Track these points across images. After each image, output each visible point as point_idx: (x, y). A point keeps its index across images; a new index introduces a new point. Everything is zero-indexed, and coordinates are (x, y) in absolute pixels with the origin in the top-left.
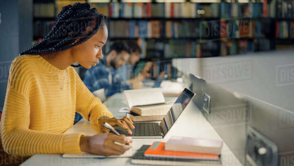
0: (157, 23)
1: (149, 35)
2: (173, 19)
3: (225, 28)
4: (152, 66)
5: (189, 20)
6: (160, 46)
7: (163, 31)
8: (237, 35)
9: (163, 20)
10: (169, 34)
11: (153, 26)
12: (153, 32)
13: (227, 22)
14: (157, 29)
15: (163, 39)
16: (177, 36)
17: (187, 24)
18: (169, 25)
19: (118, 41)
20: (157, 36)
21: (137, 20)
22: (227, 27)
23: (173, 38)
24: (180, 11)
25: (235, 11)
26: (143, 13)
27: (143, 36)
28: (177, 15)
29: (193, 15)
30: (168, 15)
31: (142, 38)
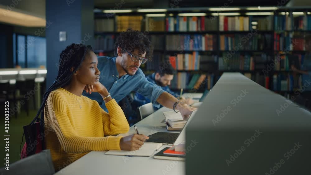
0: (211, 36)
1: (203, 48)
2: (227, 33)
3: (279, 41)
4: (207, 78)
5: (243, 33)
6: (215, 58)
7: (217, 44)
9: (216, 34)
10: (223, 48)
11: (207, 39)
12: (207, 45)
13: (280, 35)
14: (211, 43)
15: (217, 52)
17: (240, 37)
18: (222, 39)
20: (211, 49)
21: (191, 34)
22: (281, 40)
23: (227, 51)
24: (234, 24)
25: (289, 24)
26: (197, 27)
27: (197, 49)
28: (230, 29)
29: (247, 29)
30: (222, 29)
31: (196, 51)
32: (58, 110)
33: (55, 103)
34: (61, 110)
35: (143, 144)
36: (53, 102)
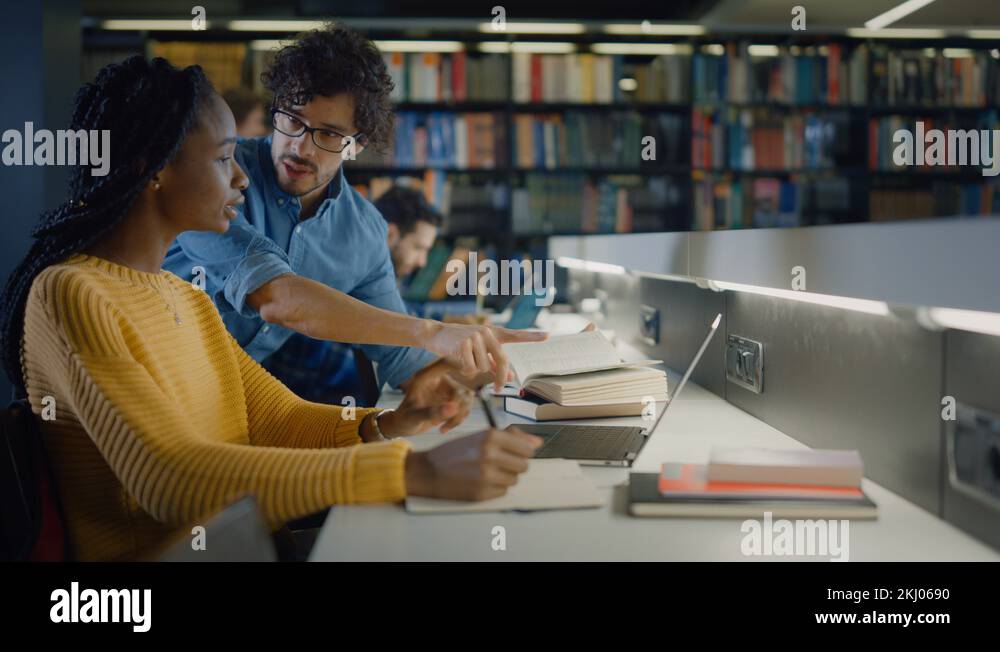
0: (486, 119)
1: (461, 160)
2: (539, 109)
3: (708, 137)
5: (592, 109)
6: (497, 195)
7: (506, 146)
8: (747, 160)
9: (505, 110)
10: (526, 158)
11: (474, 131)
12: (475, 150)
13: (713, 119)
14: (487, 141)
15: (508, 173)
16: (550, 162)
17: (583, 123)
18: (525, 126)
19: (405, 182)
20: (488, 162)
21: (420, 111)
22: (717, 133)
23: (540, 169)
24: (561, 81)
25: (739, 83)
26: (440, 88)
27: (441, 162)
28: (550, 95)
29: (605, 96)
30: (522, 94)
31: (437, 169)
32: (91, 349)
33: (69, 319)
34: (106, 345)
35: (524, 469)
36: (62, 316)
